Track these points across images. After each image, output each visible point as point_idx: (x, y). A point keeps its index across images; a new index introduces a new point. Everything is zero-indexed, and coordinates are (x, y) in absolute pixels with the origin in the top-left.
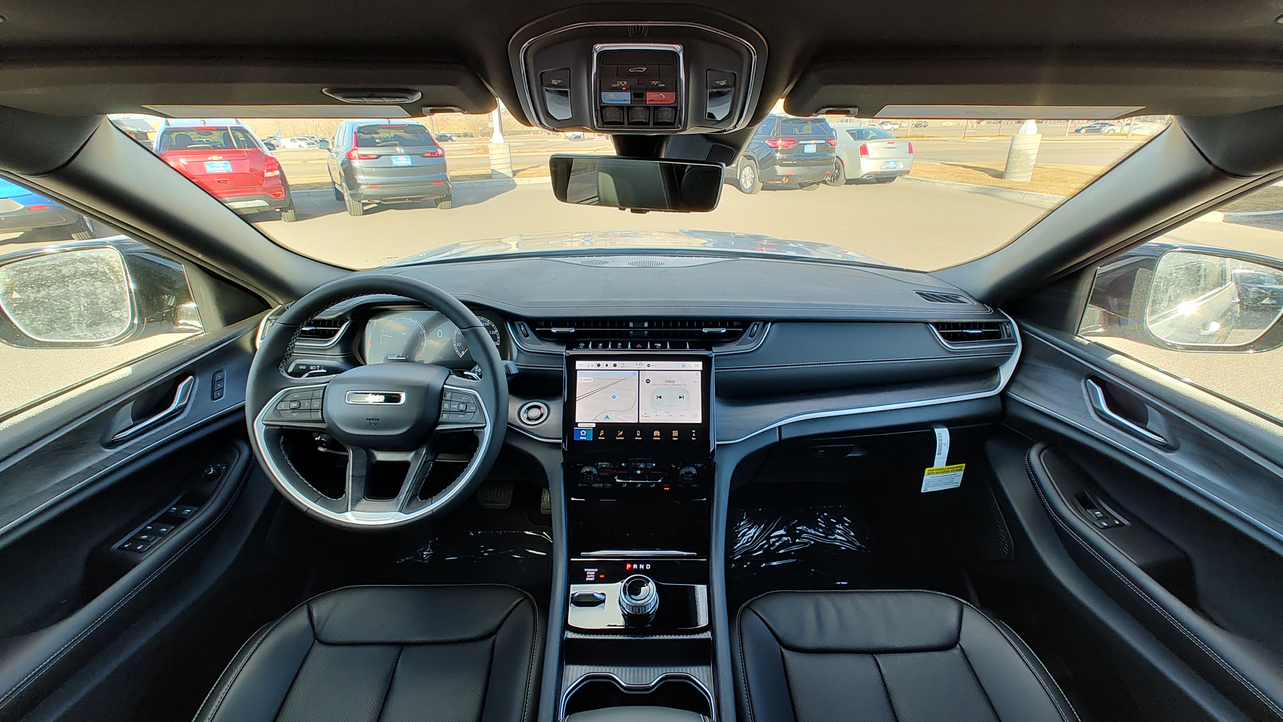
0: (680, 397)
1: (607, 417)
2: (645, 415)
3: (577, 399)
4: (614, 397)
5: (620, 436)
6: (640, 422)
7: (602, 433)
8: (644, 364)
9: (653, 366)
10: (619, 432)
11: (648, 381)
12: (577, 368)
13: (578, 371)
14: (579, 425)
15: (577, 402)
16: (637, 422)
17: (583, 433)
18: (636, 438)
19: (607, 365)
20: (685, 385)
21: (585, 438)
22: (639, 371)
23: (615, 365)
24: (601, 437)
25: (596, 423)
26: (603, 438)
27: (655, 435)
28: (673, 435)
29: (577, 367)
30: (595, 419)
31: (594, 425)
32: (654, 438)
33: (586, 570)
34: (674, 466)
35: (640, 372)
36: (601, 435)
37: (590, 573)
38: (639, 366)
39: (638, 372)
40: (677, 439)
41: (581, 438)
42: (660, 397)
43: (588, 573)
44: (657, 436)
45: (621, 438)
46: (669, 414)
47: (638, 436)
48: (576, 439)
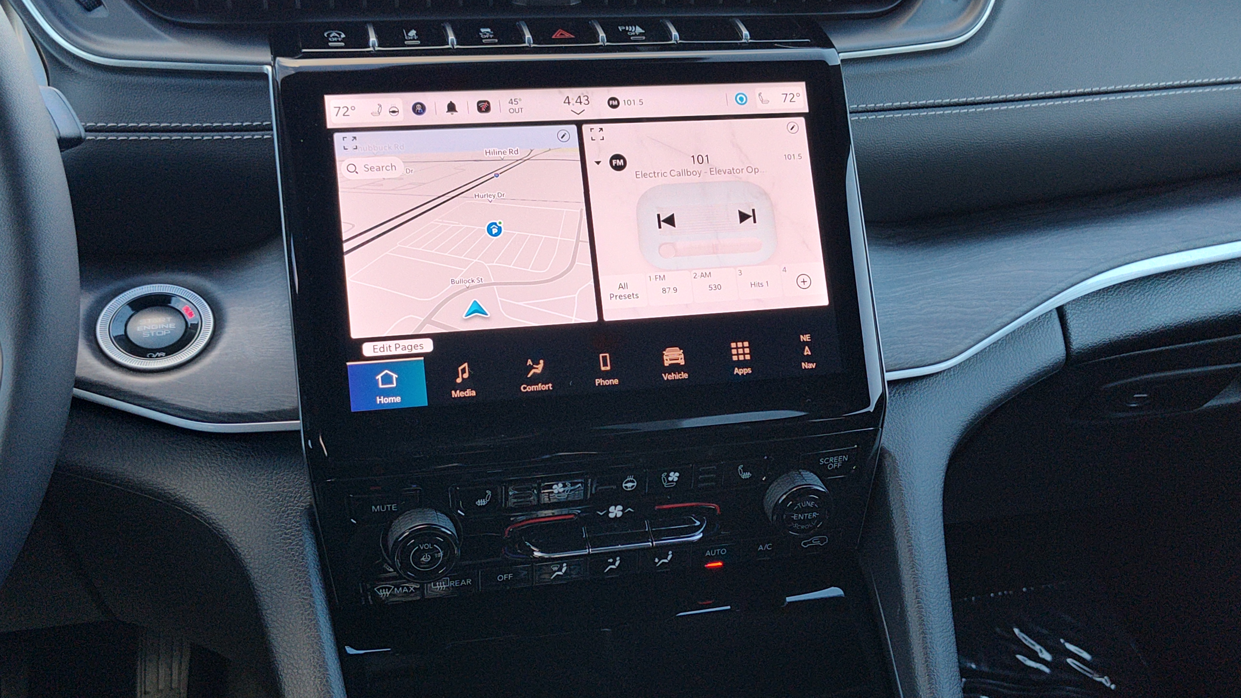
0: (743, 217)
1: (476, 308)
2: (622, 292)
3: (346, 247)
4: (494, 230)
5: (535, 380)
6: (607, 318)
7: (464, 372)
8: (594, 100)
9: (629, 102)
10: (530, 362)
11: (620, 163)
12: (331, 123)
13: (337, 136)
14: (368, 350)
15: (346, 258)
16: (595, 319)
17: (387, 379)
18: (598, 381)
19: (451, 108)
20: (756, 171)
21: (398, 399)
22: (579, 124)
23: (483, 107)
24: (462, 388)
25: (434, 337)
26: (470, 393)
27: (667, 364)
28: (735, 358)
29: (332, 120)
30: (428, 320)
31: (428, 346)
34: (746, 475)
35: (585, 128)
36: (459, 380)
38: (578, 108)
39: (574, 127)
40: (749, 371)
41: (382, 400)
42: (670, 221)
44: (675, 368)
45: (540, 387)
46: (708, 281)
47: (606, 375)
48: (357, 405)
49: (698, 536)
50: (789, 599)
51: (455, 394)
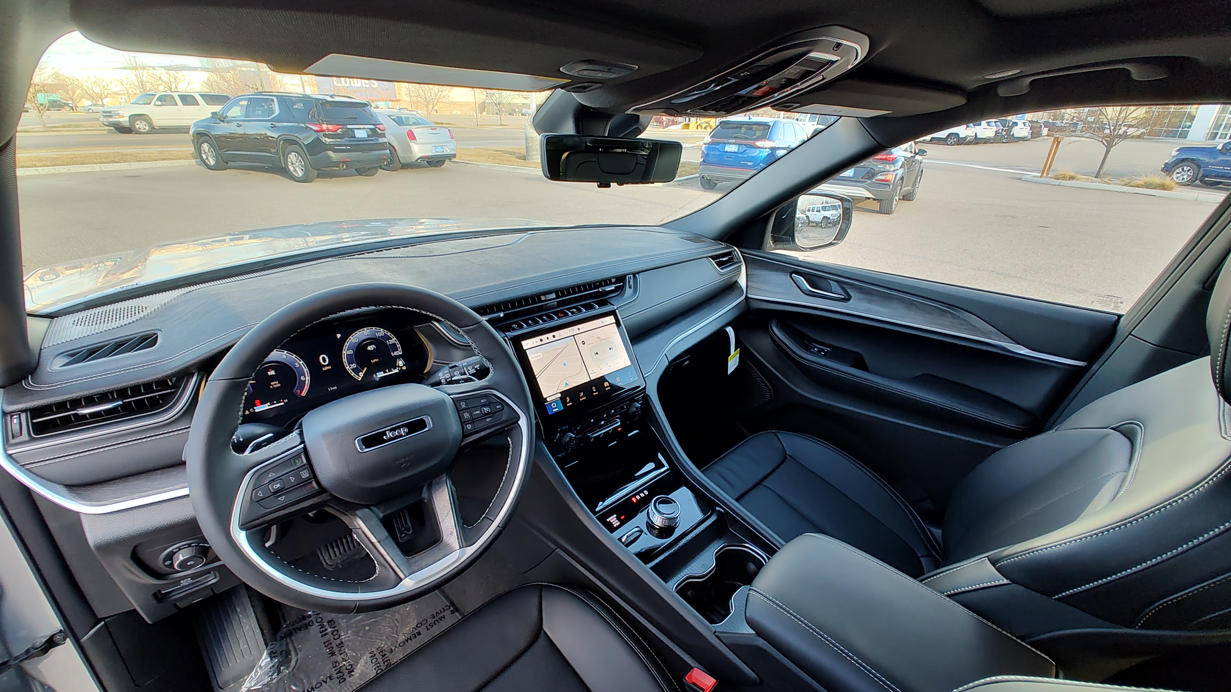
0: (610, 349)
1: (566, 384)
2: (593, 372)
3: (537, 377)
4: (565, 364)
5: (582, 397)
6: (592, 379)
7: (568, 399)
8: (574, 330)
9: (581, 328)
10: (580, 393)
11: (584, 343)
13: (527, 351)
14: (548, 399)
15: (538, 379)
16: (589, 380)
17: (554, 405)
18: (594, 394)
19: (548, 338)
20: (609, 338)
21: (557, 409)
22: (573, 336)
23: (554, 336)
24: (569, 403)
25: (561, 393)
26: (571, 404)
27: (605, 386)
28: (617, 381)
29: (525, 347)
30: (558, 389)
31: (559, 395)
32: (607, 389)
33: (608, 520)
35: (575, 336)
36: (568, 401)
37: (613, 520)
38: (572, 332)
41: (554, 410)
42: (597, 353)
43: (611, 521)
45: (584, 398)
46: (608, 365)
47: (595, 392)
48: (550, 414)
49: (619, 424)
50: (629, 435)
51: (568, 405)
